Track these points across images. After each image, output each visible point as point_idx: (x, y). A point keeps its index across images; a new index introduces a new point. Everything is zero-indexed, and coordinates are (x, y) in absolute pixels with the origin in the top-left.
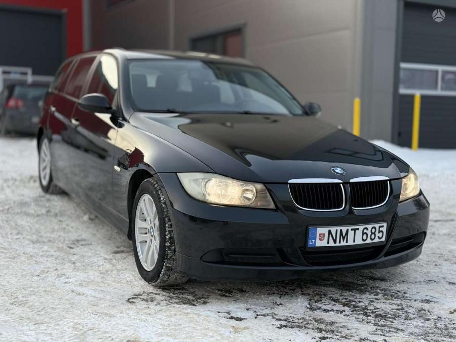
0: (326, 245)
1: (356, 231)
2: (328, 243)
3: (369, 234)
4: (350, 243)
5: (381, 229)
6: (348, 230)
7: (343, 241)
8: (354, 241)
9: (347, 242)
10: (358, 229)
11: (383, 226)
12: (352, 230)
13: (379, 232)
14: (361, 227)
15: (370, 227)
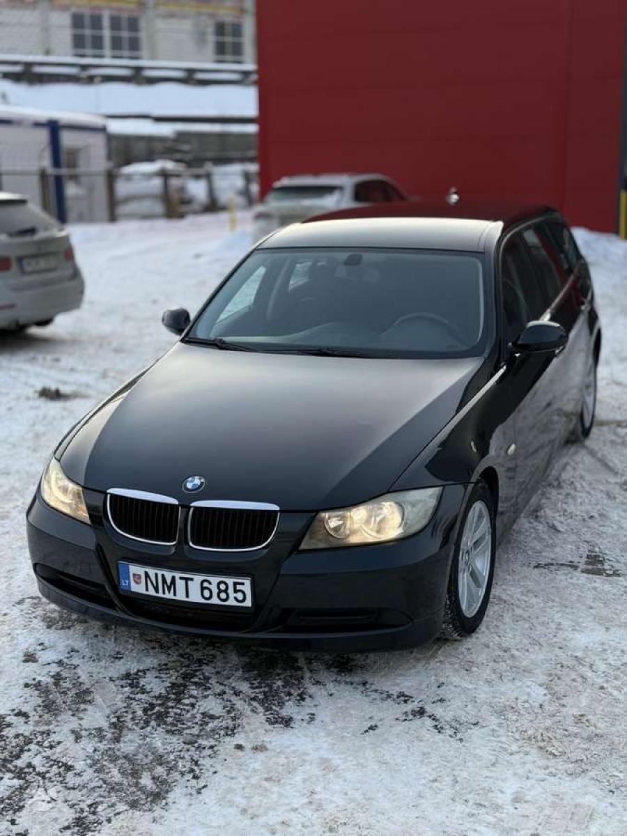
0: (144, 592)
1: (189, 582)
2: (147, 589)
3: (215, 591)
4: (181, 596)
5: (239, 587)
6: (173, 578)
7: (169, 592)
8: (187, 596)
9: (175, 595)
10: (192, 579)
11: (243, 584)
12: (181, 578)
13: (236, 591)
14: (198, 578)
15: (215, 580)
